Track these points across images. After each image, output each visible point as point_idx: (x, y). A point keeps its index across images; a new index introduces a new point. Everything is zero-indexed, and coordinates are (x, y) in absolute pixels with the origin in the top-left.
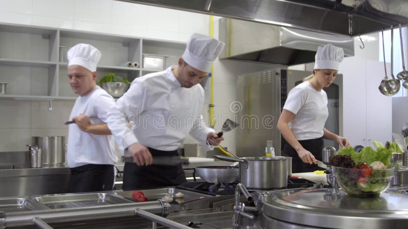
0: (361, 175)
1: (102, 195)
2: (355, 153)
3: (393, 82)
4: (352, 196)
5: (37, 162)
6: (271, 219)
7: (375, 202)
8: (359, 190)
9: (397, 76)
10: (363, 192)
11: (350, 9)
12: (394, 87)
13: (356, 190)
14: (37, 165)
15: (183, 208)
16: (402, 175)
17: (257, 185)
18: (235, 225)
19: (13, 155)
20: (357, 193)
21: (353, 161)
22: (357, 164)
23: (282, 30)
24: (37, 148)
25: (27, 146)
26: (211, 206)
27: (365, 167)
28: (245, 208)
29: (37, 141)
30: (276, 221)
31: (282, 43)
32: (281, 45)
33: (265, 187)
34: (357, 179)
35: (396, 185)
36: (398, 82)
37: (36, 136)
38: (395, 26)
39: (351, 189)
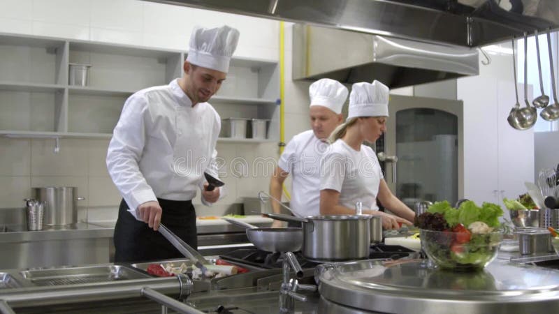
0: (455, 240)
1: (114, 268)
2: (451, 209)
3: (527, 111)
4: (445, 270)
5: (36, 222)
6: (329, 303)
7: (476, 278)
8: (454, 262)
9: (533, 103)
10: (459, 264)
11: (469, 10)
12: (528, 118)
13: (450, 262)
14: (37, 227)
15: (216, 287)
16: (535, 240)
17: (327, 254)
18: (283, 310)
19: (9, 214)
20: (451, 266)
21: (446, 221)
22: (451, 225)
23: (377, 40)
24: (37, 204)
25: (25, 200)
26: (255, 284)
27: (462, 229)
28: (298, 287)
29: (38, 194)
30: (336, 305)
31: (377, 57)
32: (375, 60)
33: (338, 256)
34: (451, 247)
35: (526, 254)
36: (534, 111)
37: (38, 187)
38: (530, 33)
39: (443, 260)
